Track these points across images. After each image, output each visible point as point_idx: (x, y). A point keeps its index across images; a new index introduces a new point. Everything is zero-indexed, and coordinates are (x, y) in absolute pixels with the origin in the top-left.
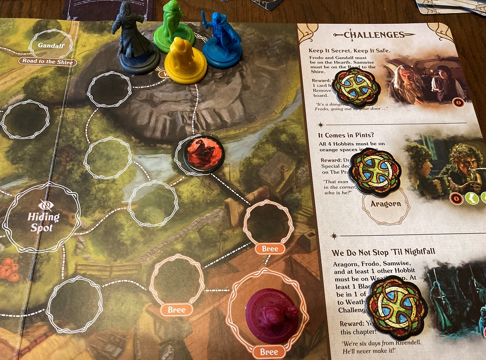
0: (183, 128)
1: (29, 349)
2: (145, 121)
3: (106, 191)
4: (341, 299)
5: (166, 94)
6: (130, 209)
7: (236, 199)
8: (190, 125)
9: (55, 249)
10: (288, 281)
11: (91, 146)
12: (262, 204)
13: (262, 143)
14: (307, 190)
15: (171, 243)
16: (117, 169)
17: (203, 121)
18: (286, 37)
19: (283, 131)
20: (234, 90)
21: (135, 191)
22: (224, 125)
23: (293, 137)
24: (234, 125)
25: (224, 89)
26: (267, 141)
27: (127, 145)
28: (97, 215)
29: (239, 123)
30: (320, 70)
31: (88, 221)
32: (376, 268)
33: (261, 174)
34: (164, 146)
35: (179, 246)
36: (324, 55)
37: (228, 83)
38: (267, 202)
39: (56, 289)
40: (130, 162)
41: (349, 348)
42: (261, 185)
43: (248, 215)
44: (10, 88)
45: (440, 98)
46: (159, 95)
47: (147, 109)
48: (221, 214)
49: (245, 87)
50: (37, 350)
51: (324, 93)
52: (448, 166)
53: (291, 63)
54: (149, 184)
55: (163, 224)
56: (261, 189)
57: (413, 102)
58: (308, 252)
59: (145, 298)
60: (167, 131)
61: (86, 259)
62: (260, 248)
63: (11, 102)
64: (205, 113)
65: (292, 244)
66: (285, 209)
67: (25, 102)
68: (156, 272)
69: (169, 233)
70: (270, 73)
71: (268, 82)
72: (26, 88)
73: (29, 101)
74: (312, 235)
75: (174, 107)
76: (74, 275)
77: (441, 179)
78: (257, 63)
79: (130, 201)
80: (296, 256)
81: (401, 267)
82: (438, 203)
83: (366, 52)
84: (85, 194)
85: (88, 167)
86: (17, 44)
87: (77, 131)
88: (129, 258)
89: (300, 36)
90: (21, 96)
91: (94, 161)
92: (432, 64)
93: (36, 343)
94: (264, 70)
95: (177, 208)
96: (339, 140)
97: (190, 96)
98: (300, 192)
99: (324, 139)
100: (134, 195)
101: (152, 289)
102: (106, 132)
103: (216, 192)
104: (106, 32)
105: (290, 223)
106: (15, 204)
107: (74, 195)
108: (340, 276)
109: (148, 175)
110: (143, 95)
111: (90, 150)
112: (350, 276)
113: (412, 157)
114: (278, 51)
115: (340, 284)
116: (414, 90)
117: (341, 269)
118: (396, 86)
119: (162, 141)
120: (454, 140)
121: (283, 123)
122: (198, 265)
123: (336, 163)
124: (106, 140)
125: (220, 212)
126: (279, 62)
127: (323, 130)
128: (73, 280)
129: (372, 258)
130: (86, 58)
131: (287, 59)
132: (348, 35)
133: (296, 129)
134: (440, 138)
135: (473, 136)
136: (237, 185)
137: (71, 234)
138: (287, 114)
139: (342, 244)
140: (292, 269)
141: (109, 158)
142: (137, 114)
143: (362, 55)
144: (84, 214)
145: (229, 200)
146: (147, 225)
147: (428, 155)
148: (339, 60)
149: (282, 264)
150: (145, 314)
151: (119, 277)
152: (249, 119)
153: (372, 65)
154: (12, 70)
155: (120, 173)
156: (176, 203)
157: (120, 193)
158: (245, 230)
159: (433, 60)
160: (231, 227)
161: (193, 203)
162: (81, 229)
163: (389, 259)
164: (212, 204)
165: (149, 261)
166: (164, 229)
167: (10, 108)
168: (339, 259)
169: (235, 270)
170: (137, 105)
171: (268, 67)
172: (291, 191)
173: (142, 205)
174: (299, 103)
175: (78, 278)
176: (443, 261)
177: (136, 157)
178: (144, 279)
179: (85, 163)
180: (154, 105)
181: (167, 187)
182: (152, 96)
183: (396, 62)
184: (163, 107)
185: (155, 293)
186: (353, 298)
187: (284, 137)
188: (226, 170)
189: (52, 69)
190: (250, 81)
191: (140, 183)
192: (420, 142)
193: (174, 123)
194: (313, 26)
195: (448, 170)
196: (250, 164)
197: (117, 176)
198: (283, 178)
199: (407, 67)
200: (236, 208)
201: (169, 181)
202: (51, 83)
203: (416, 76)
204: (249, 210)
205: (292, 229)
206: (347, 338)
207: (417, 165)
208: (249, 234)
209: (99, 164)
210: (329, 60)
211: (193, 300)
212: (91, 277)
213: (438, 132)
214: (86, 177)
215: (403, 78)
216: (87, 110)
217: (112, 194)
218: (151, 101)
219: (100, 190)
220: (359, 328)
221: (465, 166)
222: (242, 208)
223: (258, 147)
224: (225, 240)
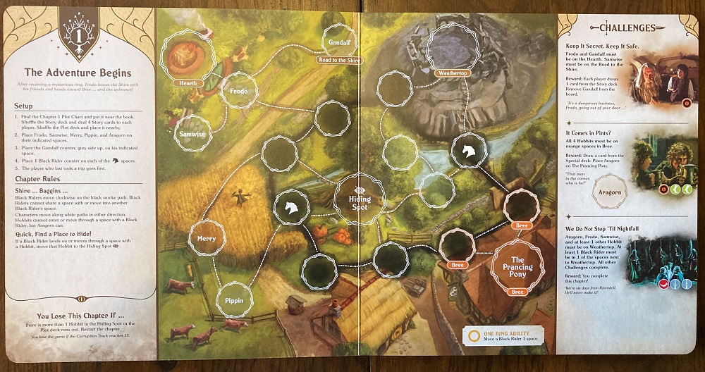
0: (456, 126)
1: (366, 286)
2: (427, 120)
3: (402, 180)
4: (568, 260)
5: (442, 93)
6: (420, 194)
7: (499, 188)
8: (462, 123)
9: (371, 223)
10: (533, 247)
11: (387, 143)
12: (518, 192)
13: (520, 140)
14: (552, 181)
15: (452, 221)
16: (408, 162)
17: (472, 119)
18: (547, 30)
19: (538, 129)
20: (499, 88)
21: (423, 180)
22: (489, 124)
23: (546, 134)
24: (499, 123)
25: (491, 87)
26: (525, 138)
27: (413, 141)
28: (398, 199)
29: (503, 121)
30: (574, 67)
31: (391, 203)
32: (595, 240)
33: (518, 167)
34: (443, 143)
35: (458, 223)
36: (580, 51)
37: (494, 81)
38: (522, 190)
39: (377, 250)
40: (417, 157)
41: (569, 291)
42: (518, 177)
43: (507, 201)
44: (315, 88)
45: (672, 98)
46: (436, 95)
47: (427, 108)
48: (487, 199)
49: (508, 86)
50: (371, 287)
51: (574, 92)
52: (664, 162)
53: (550, 59)
54: (433, 175)
55: (445, 206)
56: (517, 180)
57: (648, 103)
58: (549, 228)
59: (437, 257)
60: (444, 130)
61: (394, 230)
62: (515, 225)
63: (318, 102)
64: (474, 111)
65: (538, 223)
66: (535, 196)
67: (329, 103)
68: (442, 240)
69: (450, 213)
70: (531, 71)
71: (528, 80)
72: (327, 88)
73: (332, 101)
74: (553, 215)
75: (449, 107)
76: (388, 241)
77: (656, 174)
78: (520, 60)
79: (420, 188)
80: (540, 231)
81: (612, 240)
82: (649, 192)
83: (617, 47)
84: (387, 182)
85: (386, 161)
86: (311, 42)
87: (373, 128)
88: (423, 230)
89: (560, 29)
90: (325, 97)
91: (390, 155)
92: (673, 62)
93: (369, 283)
94: (526, 68)
95: (454, 194)
96: (582, 137)
97: (461, 97)
98: (547, 182)
99: (571, 137)
100: (422, 183)
101: (440, 251)
102: (396, 130)
103: (483, 182)
104: (384, 26)
105: (538, 207)
106: (338, 189)
107: (379, 182)
108: (569, 245)
109: (432, 168)
110: (423, 94)
111: (386, 146)
112: (576, 245)
113: (638, 154)
114: (539, 47)
115: (568, 250)
116: (652, 90)
117: (570, 240)
118: (638, 85)
119: (441, 139)
120: (674, 140)
121: (538, 121)
122: (471, 236)
123: (577, 158)
124: (396, 137)
125: (486, 198)
126: (539, 59)
127: (570, 128)
128: (387, 244)
129: (593, 233)
130: (369, 55)
131: (546, 55)
132: (604, 28)
133: (548, 127)
134: (663, 138)
135: (691, 135)
136: (500, 176)
137: (381, 212)
138: (543, 112)
139: (573, 223)
140: (536, 240)
141: (401, 153)
142: (420, 113)
143: (613, 51)
144: (388, 198)
145: (493, 188)
146: (434, 206)
147: (650, 152)
148: (592, 57)
149: (530, 236)
150: (437, 267)
151: (418, 243)
152: (510, 117)
153: (620, 62)
154: (312, 70)
155: (411, 165)
156: (454, 190)
157: (412, 182)
158: (505, 211)
159: (676, 58)
160: (494, 209)
161: (466, 190)
162: (387, 209)
163: (605, 234)
164: (481, 191)
165: (437, 232)
166: (446, 210)
167: (319, 108)
168: (570, 233)
169: (496, 240)
170: (419, 105)
171: (528, 64)
172: (540, 181)
173: (429, 191)
174: (553, 101)
175: (390, 243)
176: (642, 236)
177: (421, 152)
178: (435, 244)
179: (383, 157)
180: (433, 104)
181: (447, 178)
182: (430, 95)
183: (642, 59)
184: (440, 107)
185: (443, 254)
186: (577, 260)
187: (538, 135)
188: (491, 163)
189: (344, 68)
190: (512, 78)
191: (426, 174)
192: (647, 140)
193: (449, 121)
194: (572, 16)
195: (663, 165)
196: (510, 158)
197: (408, 168)
198: (535, 171)
199: (651, 65)
200: (498, 195)
201: (448, 173)
202: (345, 82)
203: (657, 75)
204: (508, 197)
205: (539, 211)
206: (568, 285)
207: (640, 160)
208: (507, 215)
209: (395, 157)
210: (583, 57)
211: (468, 259)
212: (399, 242)
213: (663, 132)
214: (385, 168)
215: (645, 76)
216: (378, 109)
217: (406, 182)
218: (429, 100)
219: (397, 179)
220: (578, 279)
221: (677, 163)
222: (503, 195)
223: (518, 143)
224: (489, 219)
